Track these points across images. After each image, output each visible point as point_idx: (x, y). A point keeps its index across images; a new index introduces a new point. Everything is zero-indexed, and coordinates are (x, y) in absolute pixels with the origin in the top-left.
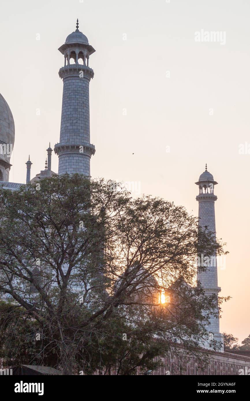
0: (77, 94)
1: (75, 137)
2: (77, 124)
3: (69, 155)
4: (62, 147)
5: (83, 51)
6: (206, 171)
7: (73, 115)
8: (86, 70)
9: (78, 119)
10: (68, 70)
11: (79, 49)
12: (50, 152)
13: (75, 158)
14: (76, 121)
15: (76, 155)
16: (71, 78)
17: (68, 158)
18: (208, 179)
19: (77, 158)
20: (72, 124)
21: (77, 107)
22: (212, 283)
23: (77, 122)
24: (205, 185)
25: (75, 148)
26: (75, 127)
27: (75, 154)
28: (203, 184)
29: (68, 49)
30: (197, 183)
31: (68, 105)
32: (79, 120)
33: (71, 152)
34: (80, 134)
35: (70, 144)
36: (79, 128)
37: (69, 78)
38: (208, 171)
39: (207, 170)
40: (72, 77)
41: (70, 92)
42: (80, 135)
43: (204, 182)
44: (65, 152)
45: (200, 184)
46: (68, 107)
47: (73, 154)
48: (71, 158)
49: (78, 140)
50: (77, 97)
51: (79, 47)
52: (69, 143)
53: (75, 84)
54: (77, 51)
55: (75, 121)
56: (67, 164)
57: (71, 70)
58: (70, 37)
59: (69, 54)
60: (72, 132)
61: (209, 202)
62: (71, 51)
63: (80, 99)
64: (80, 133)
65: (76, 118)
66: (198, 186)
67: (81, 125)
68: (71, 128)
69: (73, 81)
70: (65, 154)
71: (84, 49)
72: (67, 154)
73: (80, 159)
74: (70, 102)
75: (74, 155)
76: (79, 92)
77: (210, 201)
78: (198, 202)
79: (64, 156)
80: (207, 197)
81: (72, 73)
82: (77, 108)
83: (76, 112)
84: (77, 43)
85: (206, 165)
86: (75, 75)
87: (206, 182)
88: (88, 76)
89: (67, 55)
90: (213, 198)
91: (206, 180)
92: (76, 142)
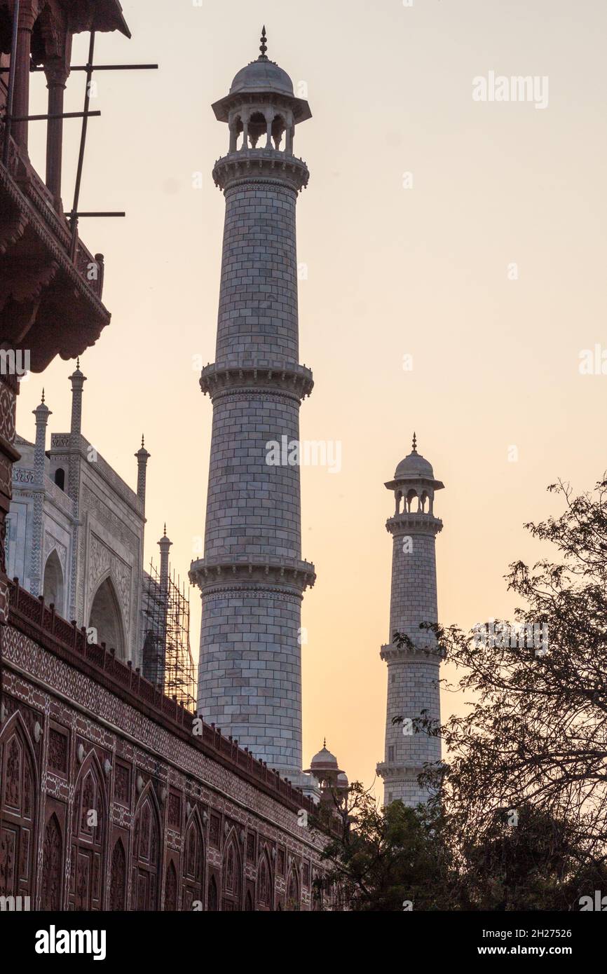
0: (269, 229)
1: (266, 348)
2: (269, 312)
3: (250, 396)
4: (230, 373)
5: (283, 114)
6: (414, 452)
7: (261, 286)
8: (294, 167)
9: (274, 298)
10: (248, 163)
11: (274, 108)
12: (77, 383)
13: (266, 405)
14: (269, 303)
15: (270, 397)
16: (255, 186)
17: (246, 404)
18: (420, 475)
19: (272, 406)
20: (256, 311)
21: (269, 266)
22: (429, 752)
23: (270, 307)
24: (412, 490)
25: (270, 378)
26: (266, 321)
27: (267, 393)
28: (407, 487)
29: (245, 106)
30: (389, 485)
31: (244, 258)
32: (277, 301)
33: (255, 389)
34: (279, 340)
35: (255, 366)
36: (277, 322)
37: (249, 186)
38: (419, 453)
39: (416, 449)
40: (256, 182)
41: (251, 222)
42: (280, 342)
43: (410, 481)
44: (238, 387)
45: (397, 486)
46: (246, 264)
47: (259, 393)
48: (254, 404)
49: (274, 356)
50: (271, 237)
51: (276, 104)
52: (253, 363)
53: (263, 202)
54: (269, 114)
55: (264, 305)
56: (245, 420)
57: (254, 163)
58: (246, 74)
59: (245, 119)
60: (258, 334)
61: (423, 535)
62: (251, 113)
63: (279, 246)
64: (278, 336)
65: (267, 295)
66: (392, 493)
67: (281, 315)
68: (254, 320)
69: (259, 194)
70: (239, 393)
71: (285, 109)
72: (242, 393)
73: (280, 407)
74: (250, 250)
75: (264, 397)
76: (274, 224)
77: (425, 533)
78: (392, 535)
79: (236, 397)
80: (418, 523)
81: (256, 171)
82: (270, 268)
83: (268, 279)
84: (271, 93)
85: (415, 436)
86: (264, 179)
87: (416, 481)
88: (295, 182)
89: (241, 122)
90: (434, 525)
91: (416, 477)
92: (271, 361)
